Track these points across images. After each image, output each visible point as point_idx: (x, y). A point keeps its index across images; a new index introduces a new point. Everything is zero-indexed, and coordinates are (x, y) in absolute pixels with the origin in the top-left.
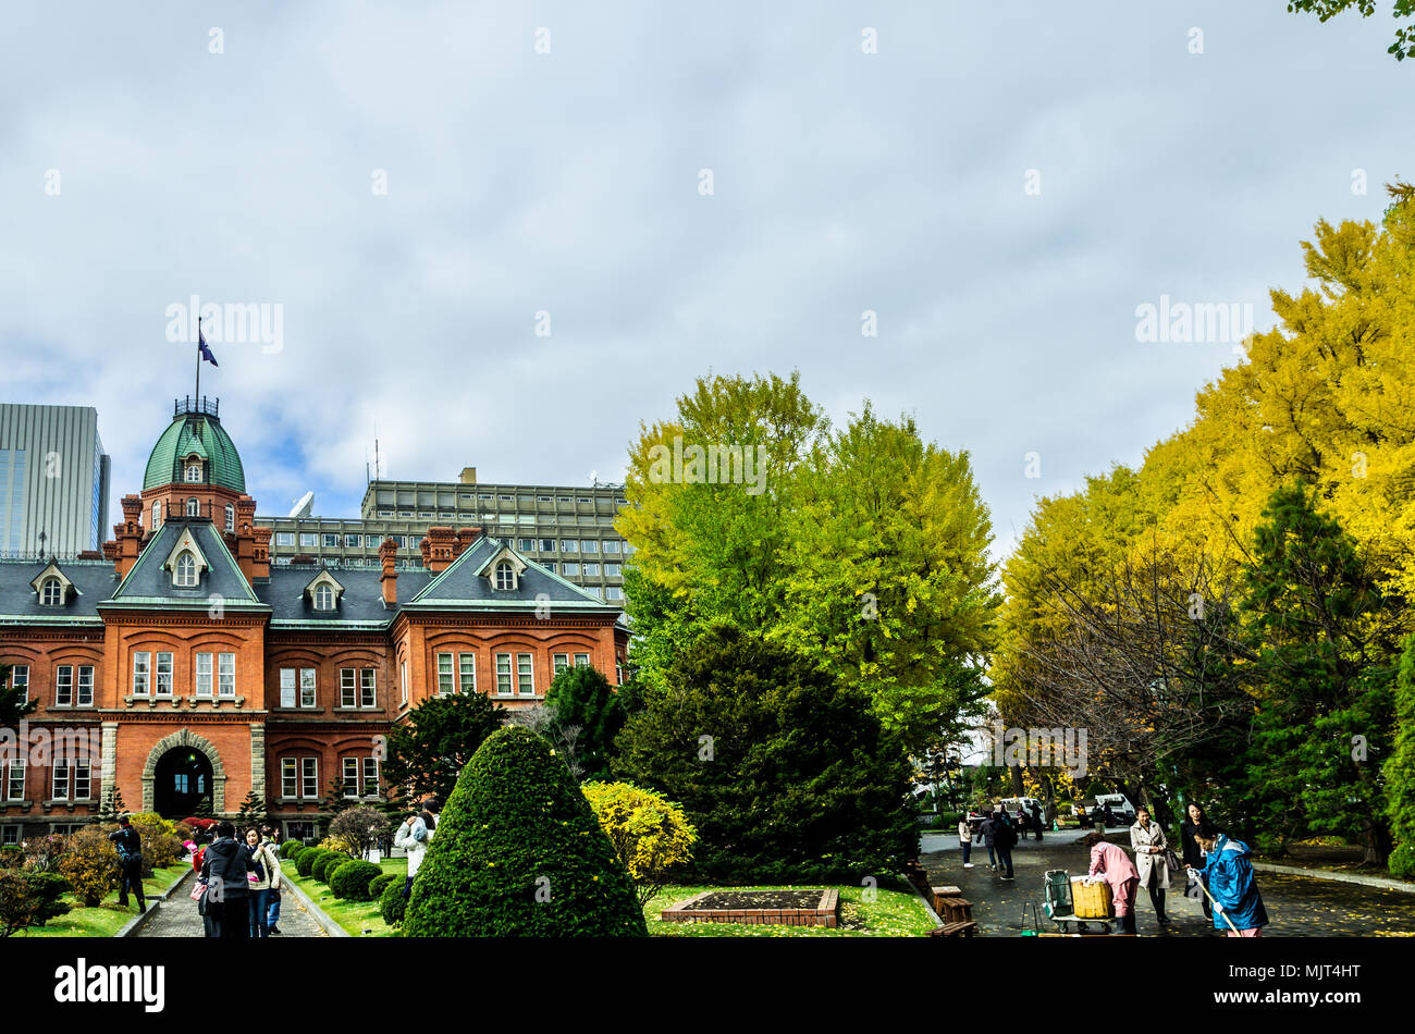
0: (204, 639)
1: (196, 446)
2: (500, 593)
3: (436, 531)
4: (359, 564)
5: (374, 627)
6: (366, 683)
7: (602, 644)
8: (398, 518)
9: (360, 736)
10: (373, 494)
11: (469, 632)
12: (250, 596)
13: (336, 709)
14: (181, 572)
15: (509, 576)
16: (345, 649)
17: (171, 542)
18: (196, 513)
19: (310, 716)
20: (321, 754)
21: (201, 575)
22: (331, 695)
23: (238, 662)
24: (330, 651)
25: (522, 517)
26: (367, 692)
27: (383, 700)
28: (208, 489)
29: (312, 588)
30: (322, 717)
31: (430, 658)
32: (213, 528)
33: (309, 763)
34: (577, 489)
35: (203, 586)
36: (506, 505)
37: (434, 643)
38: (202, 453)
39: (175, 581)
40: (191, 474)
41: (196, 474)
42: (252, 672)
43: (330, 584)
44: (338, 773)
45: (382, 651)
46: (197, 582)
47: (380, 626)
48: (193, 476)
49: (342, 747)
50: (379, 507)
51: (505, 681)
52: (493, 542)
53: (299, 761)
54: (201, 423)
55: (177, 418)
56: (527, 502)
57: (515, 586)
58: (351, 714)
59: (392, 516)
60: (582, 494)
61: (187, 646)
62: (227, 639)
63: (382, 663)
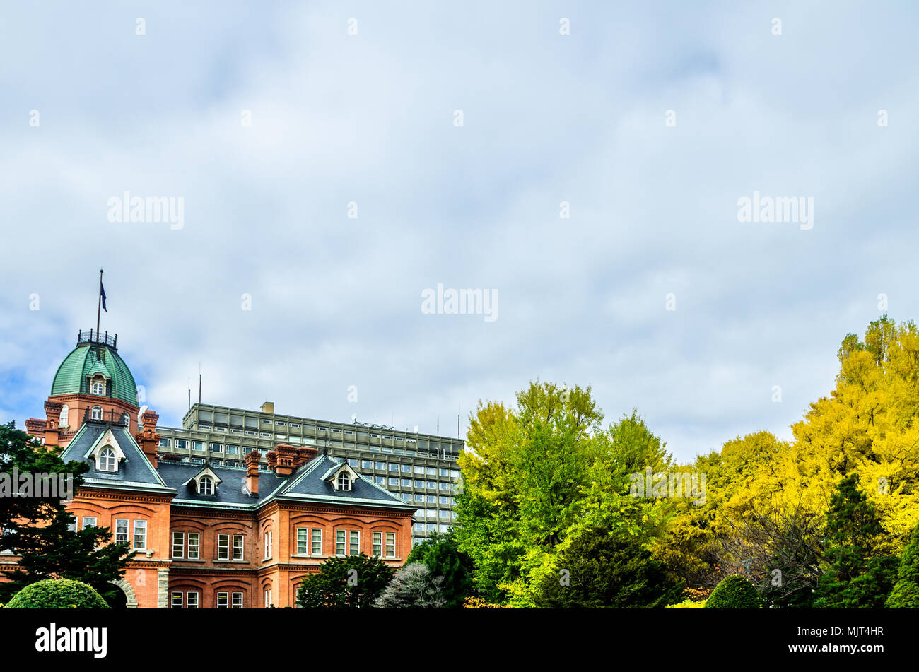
0: (123, 510)
1: (100, 368)
2: (339, 492)
3: (282, 447)
4: (187, 460)
5: (245, 508)
6: (236, 544)
7: (404, 527)
8: (214, 431)
9: (231, 578)
10: (196, 413)
11: (320, 516)
12: (160, 482)
13: (214, 561)
14: (103, 460)
15: (346, 482)
16: (223, 521)
17: (92, 438)
18: (99, 417)
19: (194, 565)
20: (202, 589)
21: (119, 464)
22: (211, 551)
23: (149, 526)
24: (211, 522)
25: (305, 440)
26: (237, 550)
27: (248, 556)
28: (111, 401)
29: (198, 479)
30: (203, 565)
31: (292, 531)
32: (126, 431)
33: (192, 595)
34: (345, 425)
35: (121, 472)
36: (295, 430)
37: (295, 521)
38: (106, 375)
39: (98, 467)
40: (96, 388)
41: (101, 389)
42: (160, 534)
43: (211, 477)
44: (214, 602)
45: (250, 524)
46: (116, 468)
47: (249, 508)
48: (98, 390)
49: (217, 586)
50: (200, 422)
51: (341, 547)
52: (335, 460)
53: (185, 594)
54: (104, 351)
55: (81, 344)
56: (310, 430)
57: (350, 488)
58: (225, 564)
59: (211, 430)
60: (348, 428)
61: (109, 513)
62: (139, 510)
63: (249, 531)
